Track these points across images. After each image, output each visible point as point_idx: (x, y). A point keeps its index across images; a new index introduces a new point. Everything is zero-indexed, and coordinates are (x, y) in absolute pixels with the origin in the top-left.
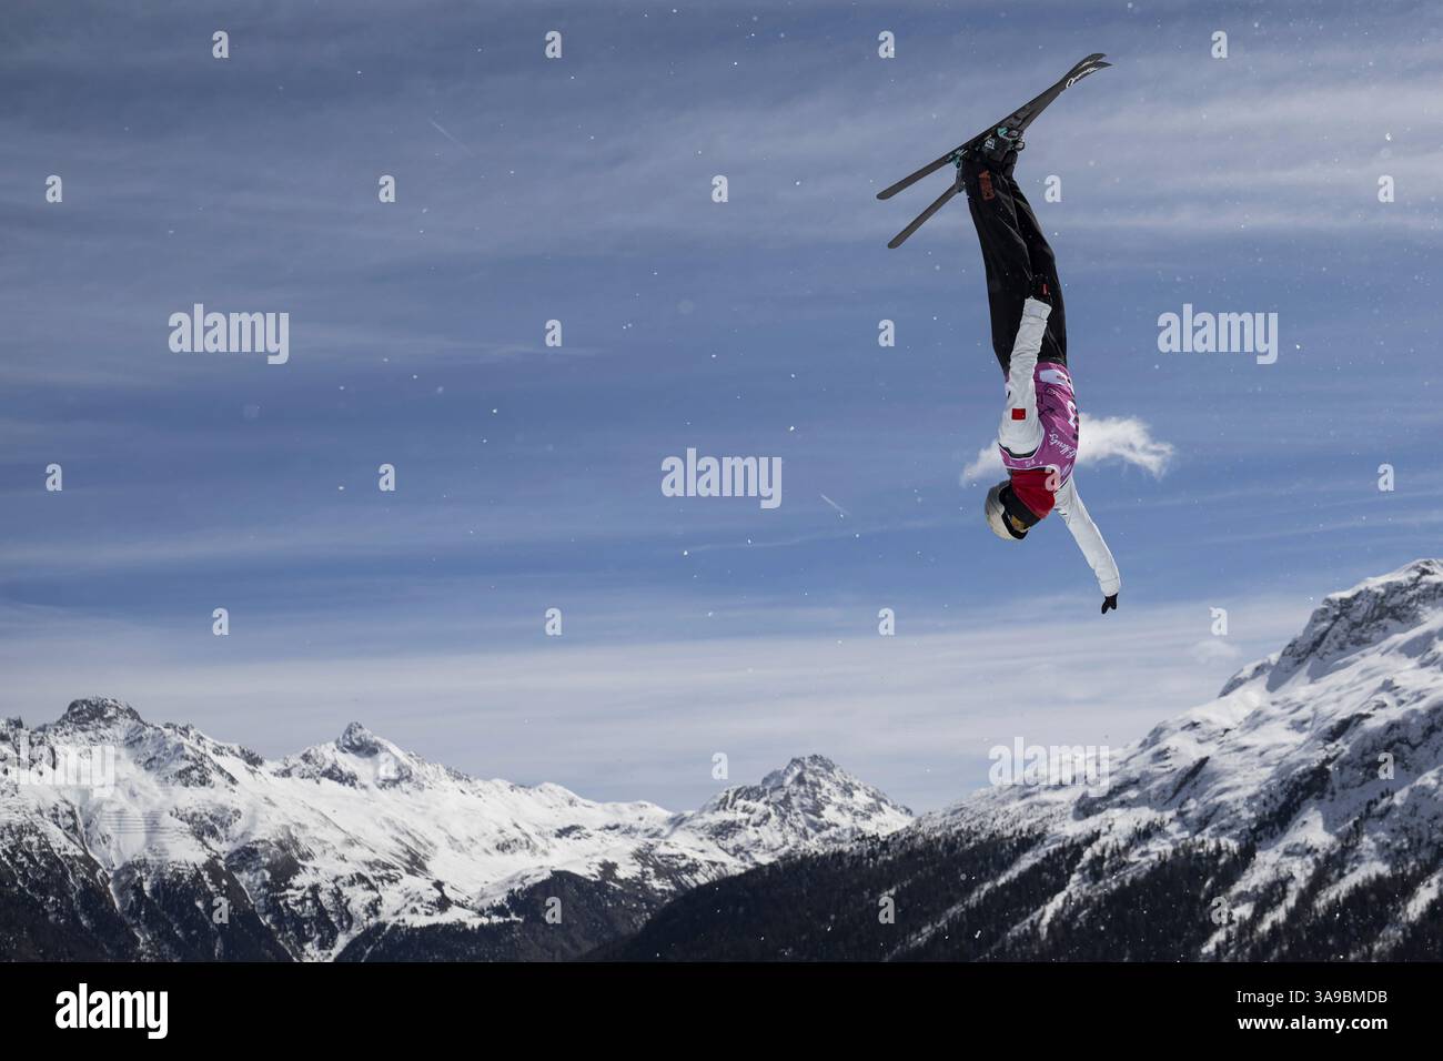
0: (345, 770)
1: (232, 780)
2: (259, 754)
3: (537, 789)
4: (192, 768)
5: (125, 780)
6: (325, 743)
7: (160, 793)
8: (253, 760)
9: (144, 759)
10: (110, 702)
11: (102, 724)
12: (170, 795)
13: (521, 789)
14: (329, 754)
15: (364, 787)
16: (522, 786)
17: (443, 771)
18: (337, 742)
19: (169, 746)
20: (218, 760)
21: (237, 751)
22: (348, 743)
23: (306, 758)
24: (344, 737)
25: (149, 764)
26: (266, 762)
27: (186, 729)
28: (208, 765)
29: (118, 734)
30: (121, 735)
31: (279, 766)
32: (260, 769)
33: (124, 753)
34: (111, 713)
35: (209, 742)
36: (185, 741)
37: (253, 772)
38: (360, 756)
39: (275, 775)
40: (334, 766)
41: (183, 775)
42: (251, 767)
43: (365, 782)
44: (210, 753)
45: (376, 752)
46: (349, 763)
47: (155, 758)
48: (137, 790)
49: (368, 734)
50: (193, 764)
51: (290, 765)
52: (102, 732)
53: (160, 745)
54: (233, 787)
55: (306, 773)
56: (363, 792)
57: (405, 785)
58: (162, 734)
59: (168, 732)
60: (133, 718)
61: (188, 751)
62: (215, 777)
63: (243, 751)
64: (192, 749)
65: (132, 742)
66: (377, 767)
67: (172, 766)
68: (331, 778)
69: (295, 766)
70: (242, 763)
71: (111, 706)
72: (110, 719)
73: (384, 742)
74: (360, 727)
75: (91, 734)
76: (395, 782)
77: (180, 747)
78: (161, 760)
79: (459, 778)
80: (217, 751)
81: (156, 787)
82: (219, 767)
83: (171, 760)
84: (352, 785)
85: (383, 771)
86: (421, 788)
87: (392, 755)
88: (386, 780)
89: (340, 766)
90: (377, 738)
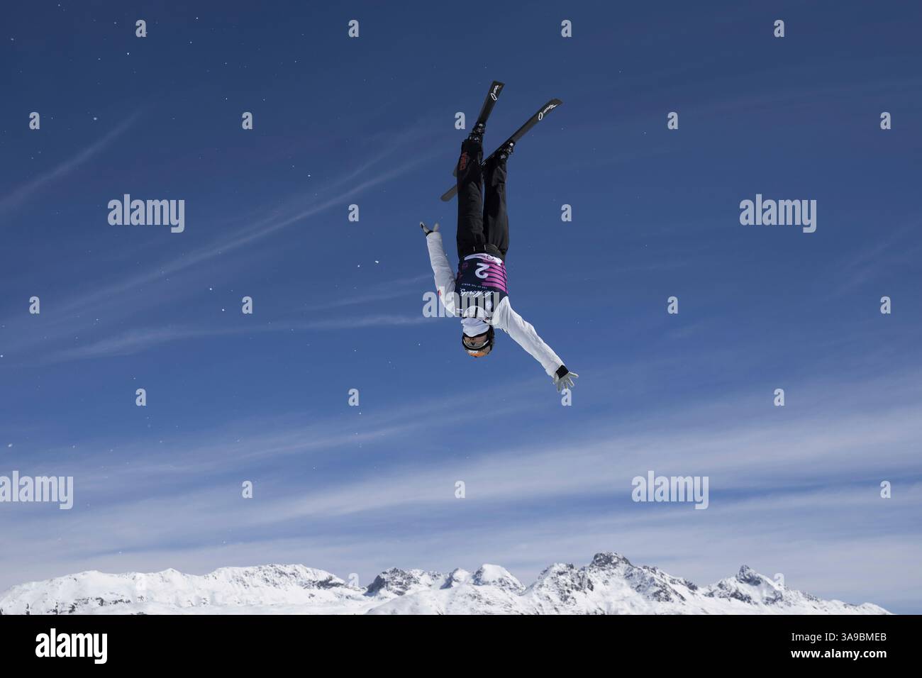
0: (744, 593)
1: (682, 598)
2: (694, 583)
3: (861, 606)
4: (661, 591)
5: (628, 597)
6: (730, 577)
7: (646, 605)
8: (692, 587)
9: (635, 586)
10: (614, 555)
11: (611, 566)
12: (651, 606)
13: (851, 607)
14: (733, 584)
15: (756, 603)
16: (851, 605)
17: (801, 595)
18: (736, 576)
19: (647, 579)
20: (673, 586)
21: (683, 582)
22: (743, 577)
23: (721, 586)
24: (740, 574)
25: (638, 588)
26: (699, 588)
27: (654, 569)
28: (668, 589)
29: (620, 572)
30: (622, 573)
31: (707, 591)
32: (696, 592)
33: (625, 582)
34: (615, 560)
35: (667, 577)
36: (655, 576)
37: (693, 594)
38: (751, 585)
39: (705, 596)
40: (737, 591)
41: (656, 594)
42: (692, 591)
43: (757, 601)
44: (668, 583)
45: (759, 583)
46: (745, 589)
47: (640, 585)
48: (634, 603)
49: (753, 572)
50: (660, 589)
51: (712, 591)
52: (612, 571)
53: (642, 578)
54: (683, 602)
55: (722, 595)
56: (756, 606)
57: (779, 602)
58: (642, 572)
59: (645, 571)
60: (626, 563)
61: (657, 582)
62: (673, 596)
63: (686, 582)
64: (659, 580)
65: (629, 576)
66: (761, 592)
67: (650, 590)
68: (736, 598)
69: (715, 591)
70: (686, 588)
71: (615, 557)
72: (615, 564)
73: (763, 577)
74: (748, 568)
75: (607, 572)
76: (774, 601)
77: (652, 580)
78: (644, 587)
79: (812, 599)
80: (672, 582)
81: (643, 602)
82: (674, 591)
83: (649, 586)
84: (749, 602)
85: (766, 594)
86: (789, 605)
87: (769, 585)
88: (768, 599)
89: (740, 591)
90: (758, 575)
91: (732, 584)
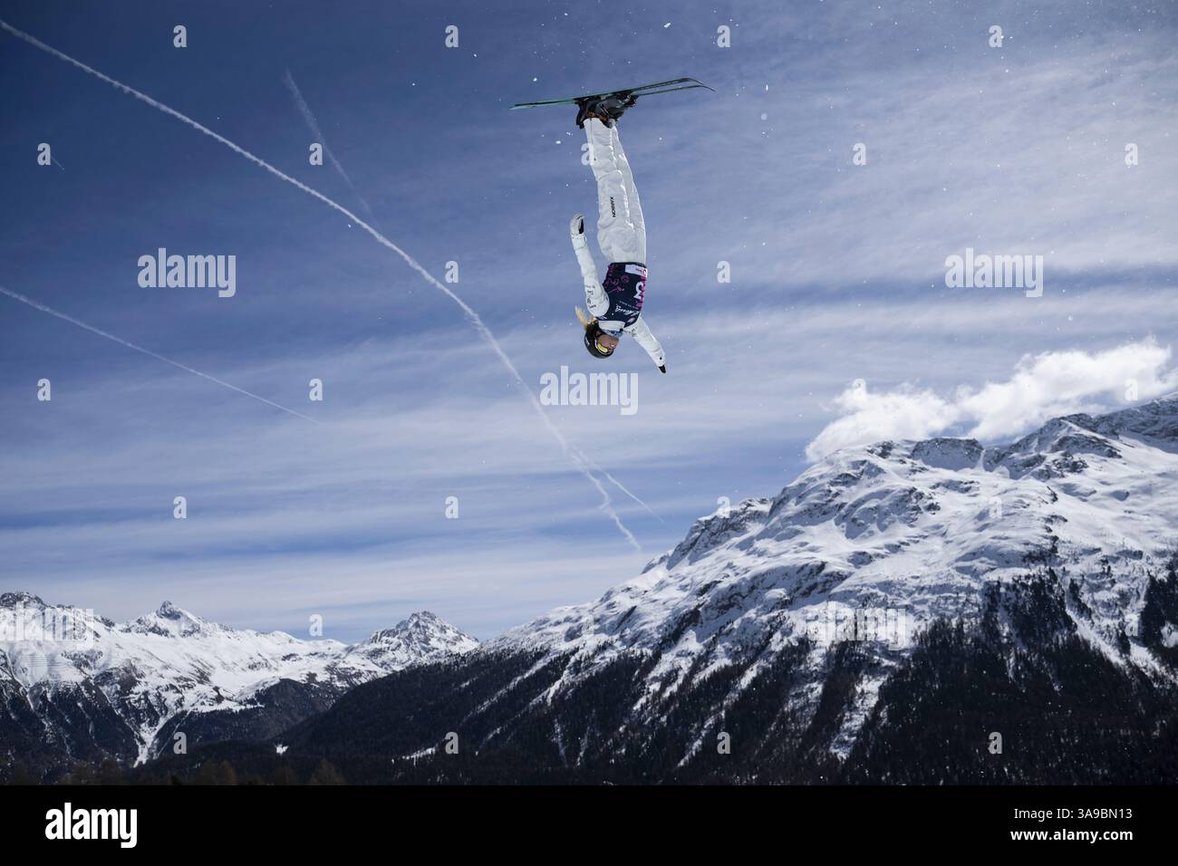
0: (162, 627)
1: (97, 635)
2: (112, 620)
6: (150, 613)
8: (109, 624)
10: (25, 594)
15: (173, 636)
16: (263, 633)
17: (217, 626)
18: (157, 612)
21: (100, 619)
22: (163, 613)
23: (139, 621)
24: (161, 609)
26: (117, 624)
31: (124, 626)
32: (113, 628)
34: (25, 600)
37: (109, 630)
38: (170, 620)
39: (122, 631)
40: (155, 626)
42: (108, 628)
43: (173, 634)
45: (179, 617)
46: (164, 623)
49: (175, 607)
51: (130, 626)
54: (98, 639)
55: (140, 630)
56: (172, 639)
57: (196, 635)
60: (39, 603)
63: (103, 619)
66: (180, 625)
68: (154, 632)
69: (133, 626)
70: (102, 626)
71: (25, 596)
72: (25, 603)
73: (183, 611)
74: (170, 603)
76: (191, 633)
79: (227, 630)
84: (166, 635)
85: (184, 627)
86: (205, 636)
87: (188, 619)
88: (185, 632)
89: (159, 625)
90: (179, 609)
91: (152, 619)
